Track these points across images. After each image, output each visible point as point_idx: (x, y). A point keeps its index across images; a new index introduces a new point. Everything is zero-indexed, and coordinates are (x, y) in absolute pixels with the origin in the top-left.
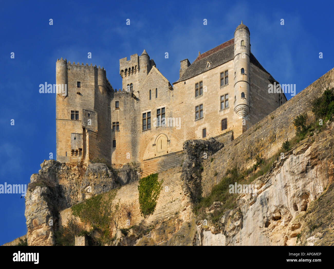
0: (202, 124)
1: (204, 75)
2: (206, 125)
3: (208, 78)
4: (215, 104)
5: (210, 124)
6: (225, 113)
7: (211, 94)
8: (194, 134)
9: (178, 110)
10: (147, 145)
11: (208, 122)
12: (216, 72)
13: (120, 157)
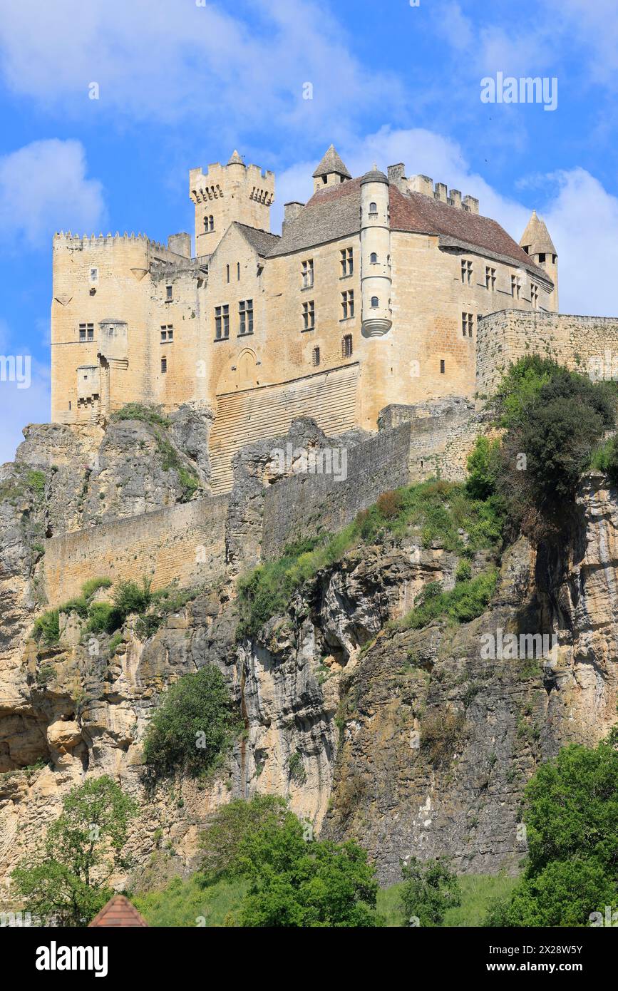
0: (313, 339)
1: (315, 251)
2: (319, 342)
3: (321, 256)
4: (333, 307)
5: (326, 341)
6: (349, 326)
7: (326, 286)
8: (301, 355)
9: (275, 307)
10: (222, 367)
11: (323, 338)
12: (334, 249)
13: (174, 390)
